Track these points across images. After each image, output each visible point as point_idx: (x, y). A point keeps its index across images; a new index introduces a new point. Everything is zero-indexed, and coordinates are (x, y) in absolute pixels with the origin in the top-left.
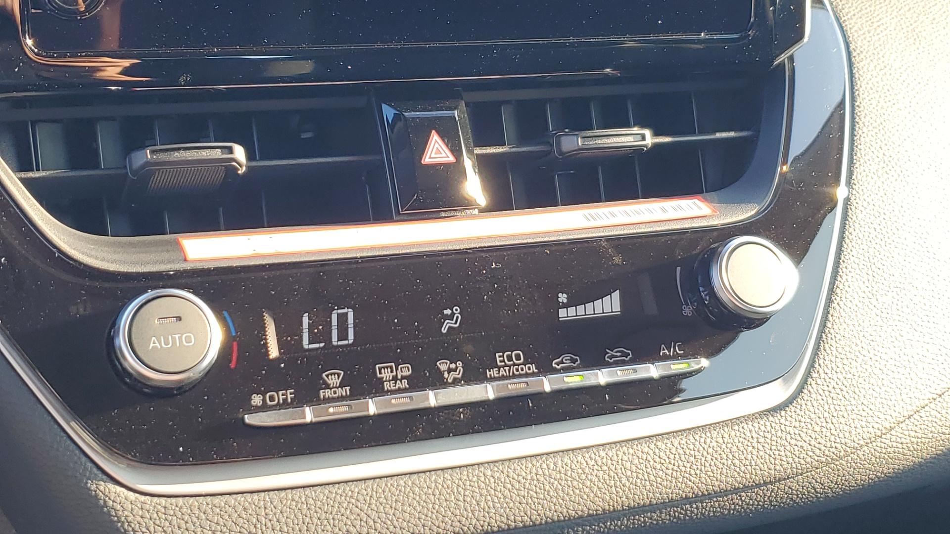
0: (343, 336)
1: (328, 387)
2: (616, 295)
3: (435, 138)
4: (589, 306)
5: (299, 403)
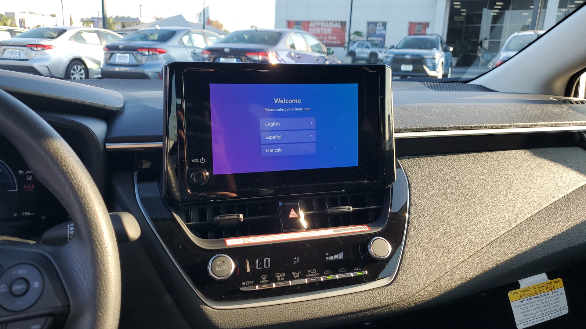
0: (267, 265)
1: (262, 280)
2: (342, 253)
3: (292, 210)
4: (335, 256)
5: (255, 284)
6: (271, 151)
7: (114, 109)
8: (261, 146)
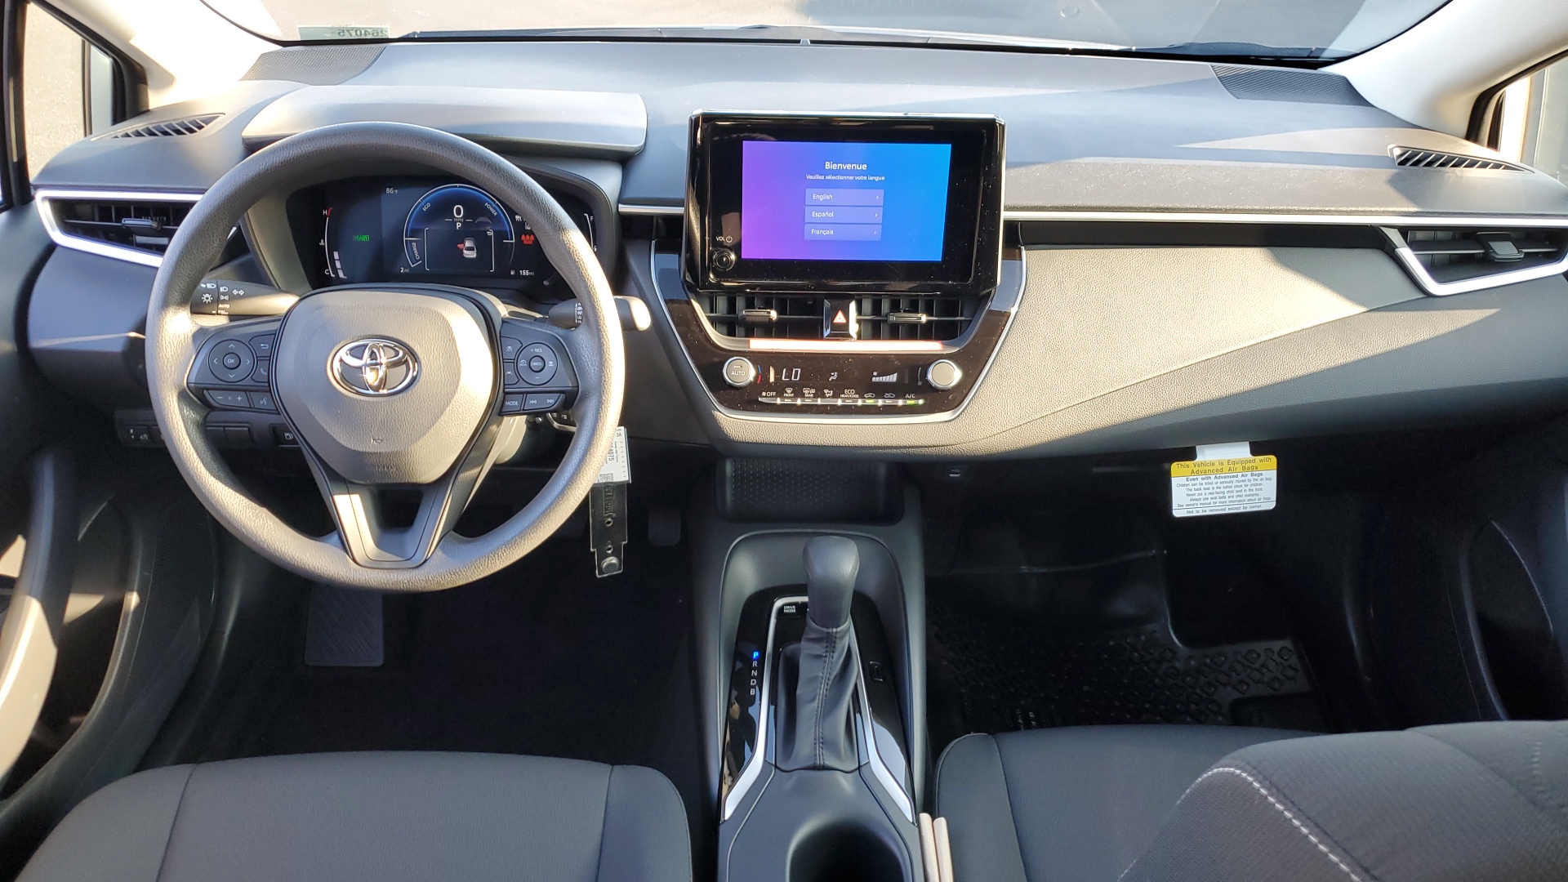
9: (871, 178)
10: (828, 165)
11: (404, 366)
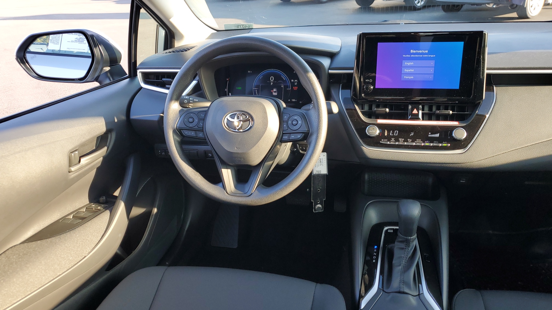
0: (396, 134)
1: (392, 140)
2: (439, 134)
3: (415, 110)
4: (434, 135)
5: (388, 141)
6: (407, 77)
7: (335, 52)
8: (402, 75)
9: (430, 56)
10: (412, 51)
11: (249, 121)
